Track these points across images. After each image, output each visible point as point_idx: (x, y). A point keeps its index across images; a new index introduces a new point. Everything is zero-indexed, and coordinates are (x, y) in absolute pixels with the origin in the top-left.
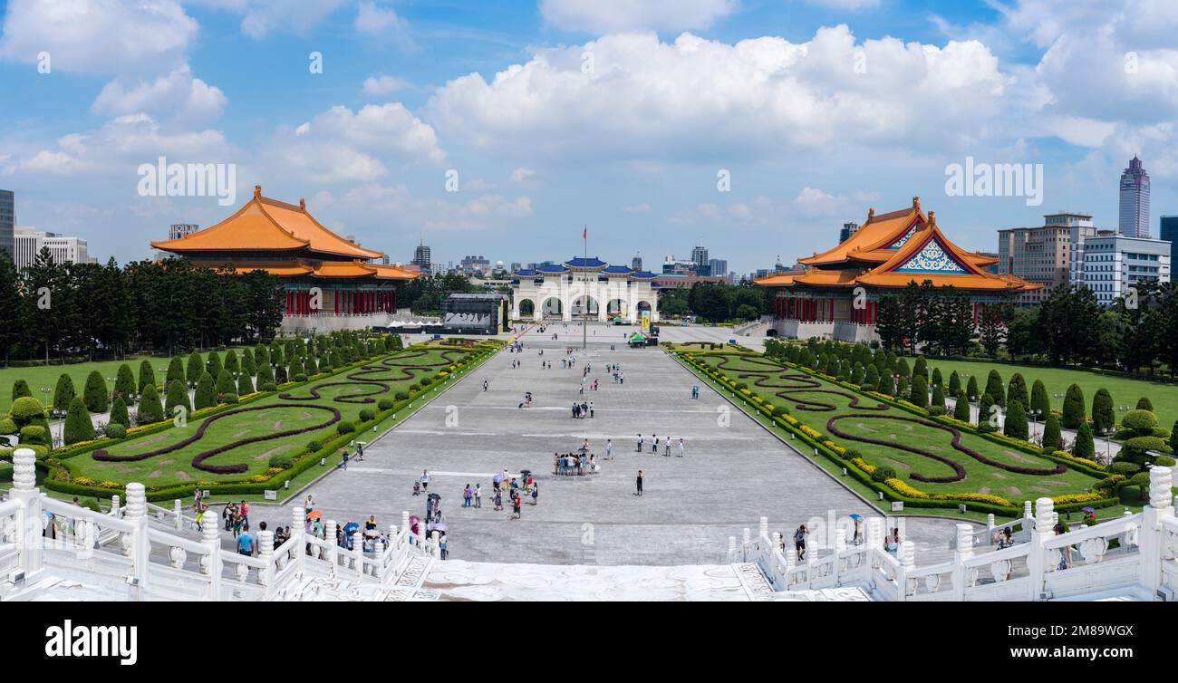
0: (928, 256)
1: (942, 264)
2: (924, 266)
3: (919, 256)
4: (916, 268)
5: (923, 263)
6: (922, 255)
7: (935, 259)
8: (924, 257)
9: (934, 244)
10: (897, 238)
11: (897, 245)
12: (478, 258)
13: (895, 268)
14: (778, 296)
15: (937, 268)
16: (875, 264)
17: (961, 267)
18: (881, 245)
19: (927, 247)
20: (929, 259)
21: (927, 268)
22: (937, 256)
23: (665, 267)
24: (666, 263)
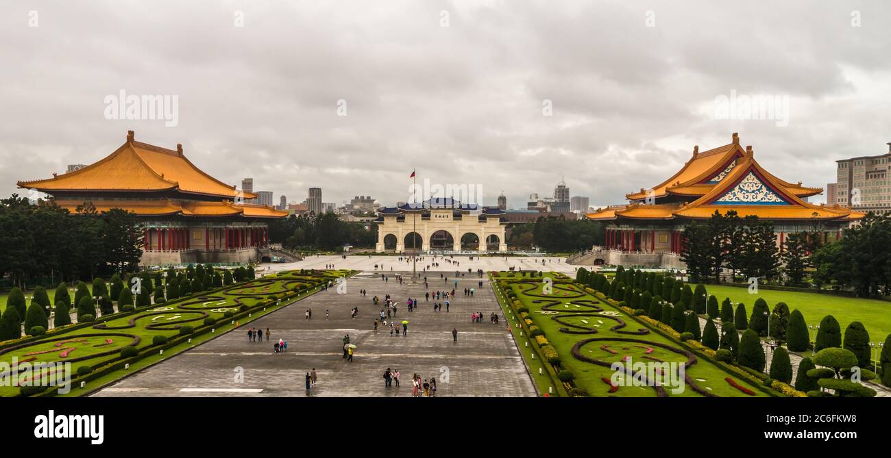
0: (746, 188)
1: (760, 196)
2: (742, 198)
3: (737, 189)
4: (734, 200)
5: (740, 196)
6: (740, 188)
7: (753, 192)
8: (742, 190)
9: (753, 177)
10: (716, 173)
11: (716, 179)
12: (365, 198)
13: (713, 201)
14: (608, 228)
15: (755, 200)
16: (692, 198)
17: (781, 198)
18: (701, 179)
19: (745, 180)
20: (747, 191)
21: (745, 200)
22: (755, 188)
23: (530, 204)
24: (530, 201)
